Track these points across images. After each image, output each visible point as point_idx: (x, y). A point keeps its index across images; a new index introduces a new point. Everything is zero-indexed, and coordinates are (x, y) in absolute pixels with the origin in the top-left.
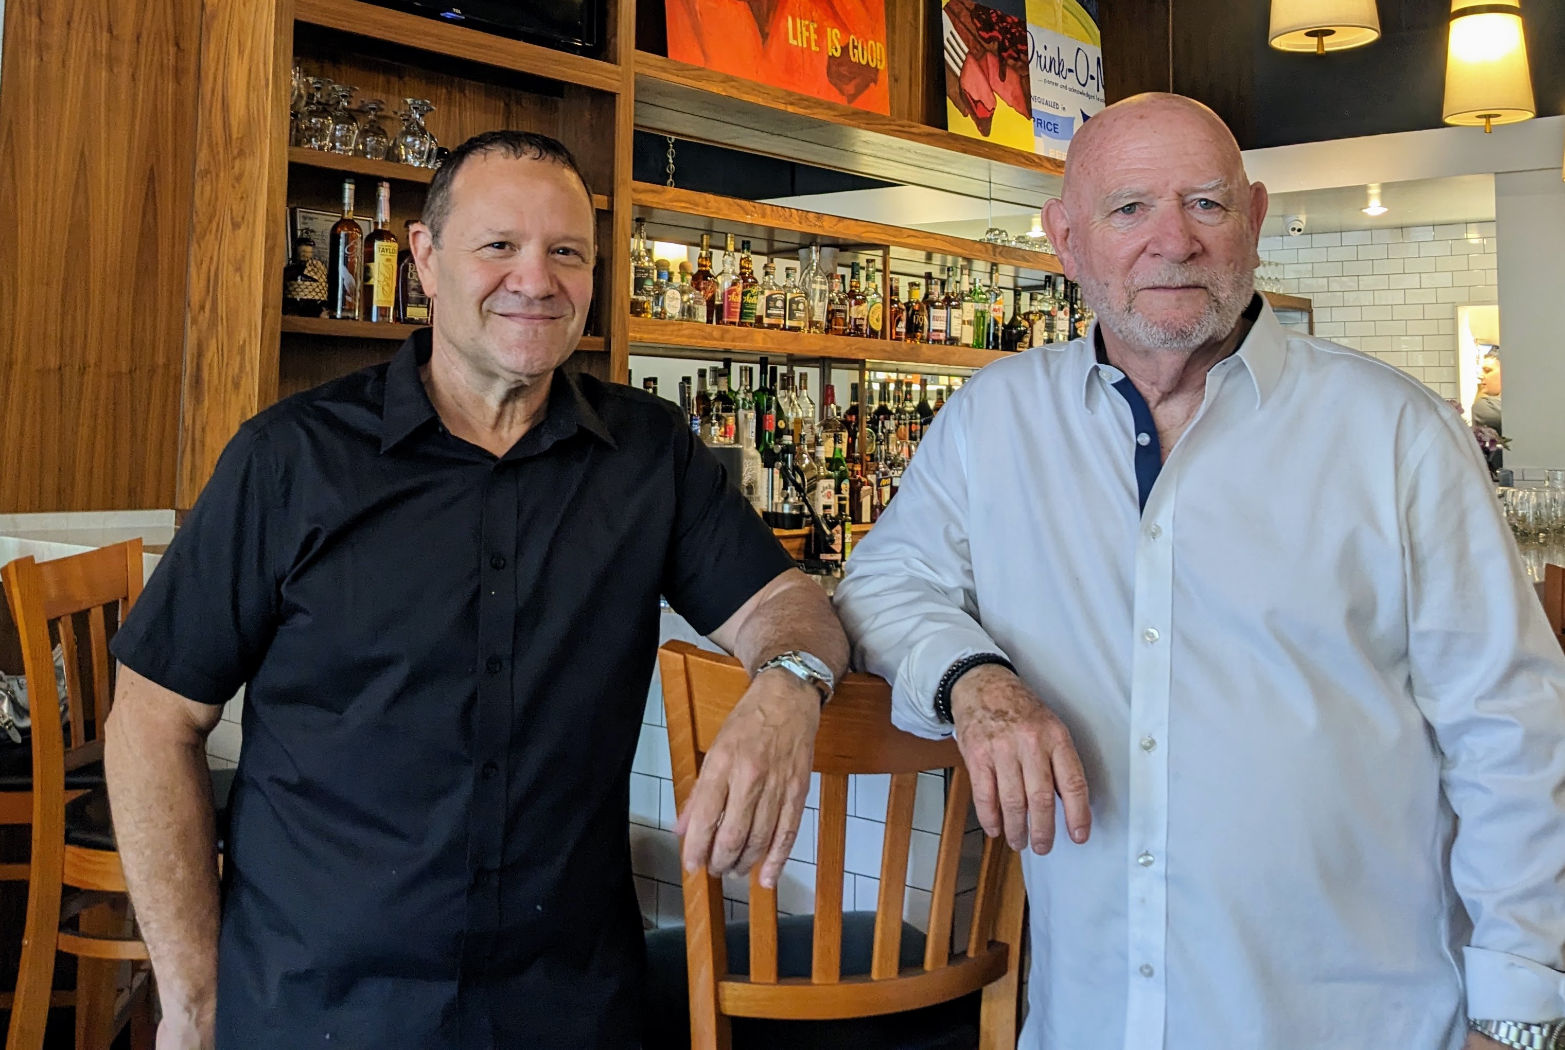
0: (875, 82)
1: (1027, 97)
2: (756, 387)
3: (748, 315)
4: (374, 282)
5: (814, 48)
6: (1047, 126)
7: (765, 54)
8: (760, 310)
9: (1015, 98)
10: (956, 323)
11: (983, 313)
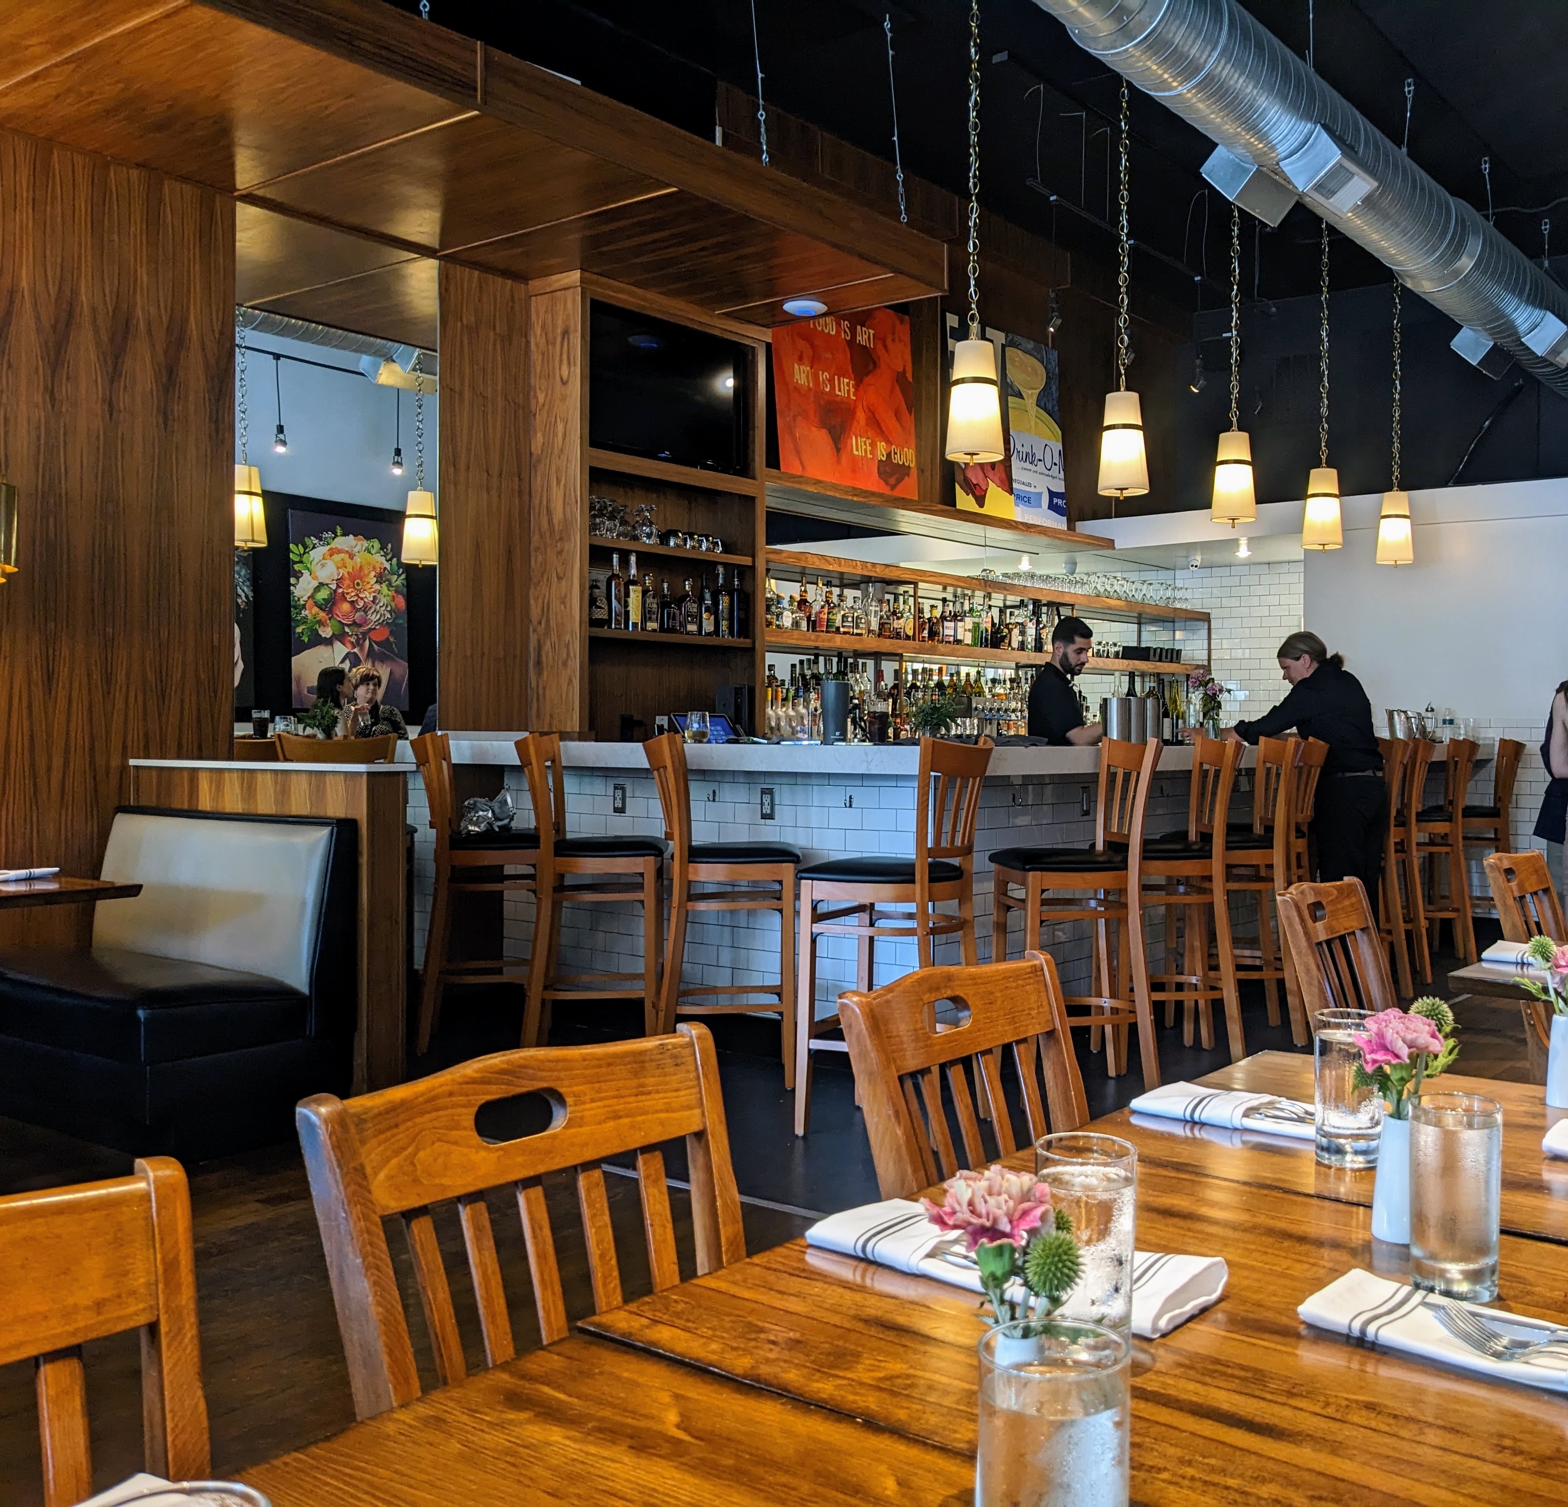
0: (908, 475)
1: (1010, 480)
2: (835, 671)
3: (831, 626)
4: (630, 608)
5: (869, 456)
6: (1024, 499)
7: (839, 461)
8: (838, 623)
9: (1002, 481)
10: (960, 631)
11: (978, 624)
